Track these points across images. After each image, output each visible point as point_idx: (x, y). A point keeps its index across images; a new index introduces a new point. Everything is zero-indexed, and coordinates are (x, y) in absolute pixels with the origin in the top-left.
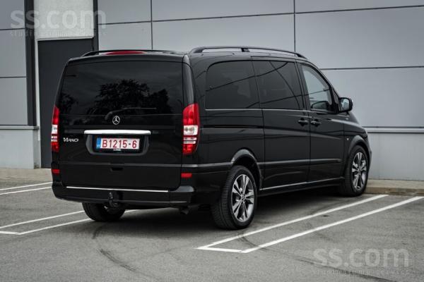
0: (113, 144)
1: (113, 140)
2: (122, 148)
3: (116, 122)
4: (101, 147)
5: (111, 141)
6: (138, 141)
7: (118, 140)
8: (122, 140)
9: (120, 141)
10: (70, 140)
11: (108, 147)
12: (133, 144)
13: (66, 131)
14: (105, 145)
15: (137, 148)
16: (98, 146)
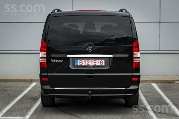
0: (87, 63)
1: (86, 60)
2: (93, 65)
3: (90, 50)
4: (79, 65)
5: (85, 61)
6: (103, 61)
7: (90, 60)
8: (93, 60)
9: (92, 61)
10: (56, 61)
11: (84, 64)
12: (101, 63)
13: (53, 56)
14: (81, 63)
15: (104, 64)
16: (76, 64)
